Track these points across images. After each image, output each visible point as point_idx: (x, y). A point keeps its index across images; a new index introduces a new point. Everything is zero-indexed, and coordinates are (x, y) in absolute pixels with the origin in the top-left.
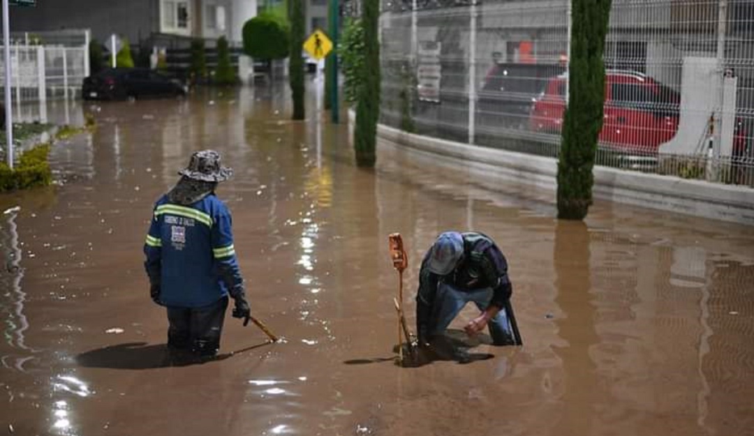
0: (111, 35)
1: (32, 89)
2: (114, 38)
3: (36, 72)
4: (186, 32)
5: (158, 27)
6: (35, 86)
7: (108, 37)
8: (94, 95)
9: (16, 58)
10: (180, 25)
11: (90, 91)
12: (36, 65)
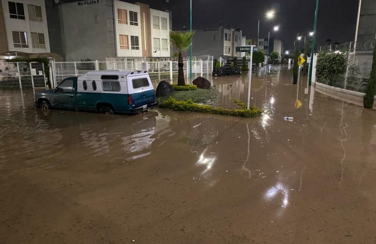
0: (220, 57)
1: (199, 73)
2: (221, 58)
3: (200, 68)
4: (230, 55)
5: (223, 54)
6: (200, 72)
7: (219, 58)
8: (216, 75)
9: (195, 64)
10: (228, 53)
11: (215, 74)
12: (200, 66)
